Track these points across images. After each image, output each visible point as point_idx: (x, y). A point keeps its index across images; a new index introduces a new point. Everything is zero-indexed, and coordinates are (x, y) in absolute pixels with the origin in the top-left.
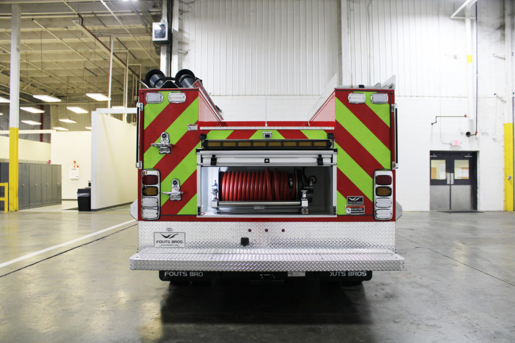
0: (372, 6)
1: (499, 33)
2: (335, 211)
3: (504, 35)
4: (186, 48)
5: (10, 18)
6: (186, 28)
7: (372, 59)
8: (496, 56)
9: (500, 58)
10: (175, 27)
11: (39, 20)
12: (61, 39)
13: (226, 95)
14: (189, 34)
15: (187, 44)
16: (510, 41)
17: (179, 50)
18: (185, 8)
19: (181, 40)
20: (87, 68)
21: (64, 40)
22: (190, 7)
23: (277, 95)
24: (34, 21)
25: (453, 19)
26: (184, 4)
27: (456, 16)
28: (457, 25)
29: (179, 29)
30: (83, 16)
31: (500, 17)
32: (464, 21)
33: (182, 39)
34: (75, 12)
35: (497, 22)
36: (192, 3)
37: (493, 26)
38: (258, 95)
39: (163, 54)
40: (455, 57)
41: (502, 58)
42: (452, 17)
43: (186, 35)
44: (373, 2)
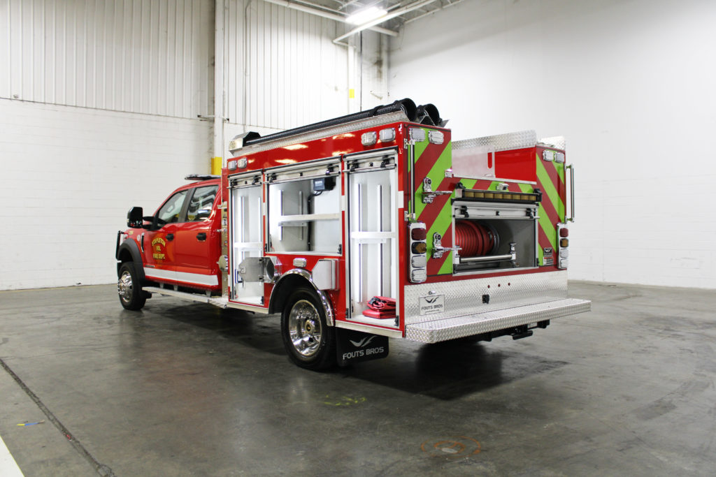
0: (250, 8)
1: (376, 68)
2: (538, 262)
3: (380, 72)
7: (248, 77)
8: (373, 94)
9: (376, 96)
16: (386, 79)
23: (124, 112)
25: (335, 44)
27: (340, 41)
28: (340, 53)
31: (377, 52)
32: (346, 48)
35: (375, 56)
37: (371, 59)
40: (336, 89)
41: (378, 97)
42: (335, 41)
44: (252, 3)
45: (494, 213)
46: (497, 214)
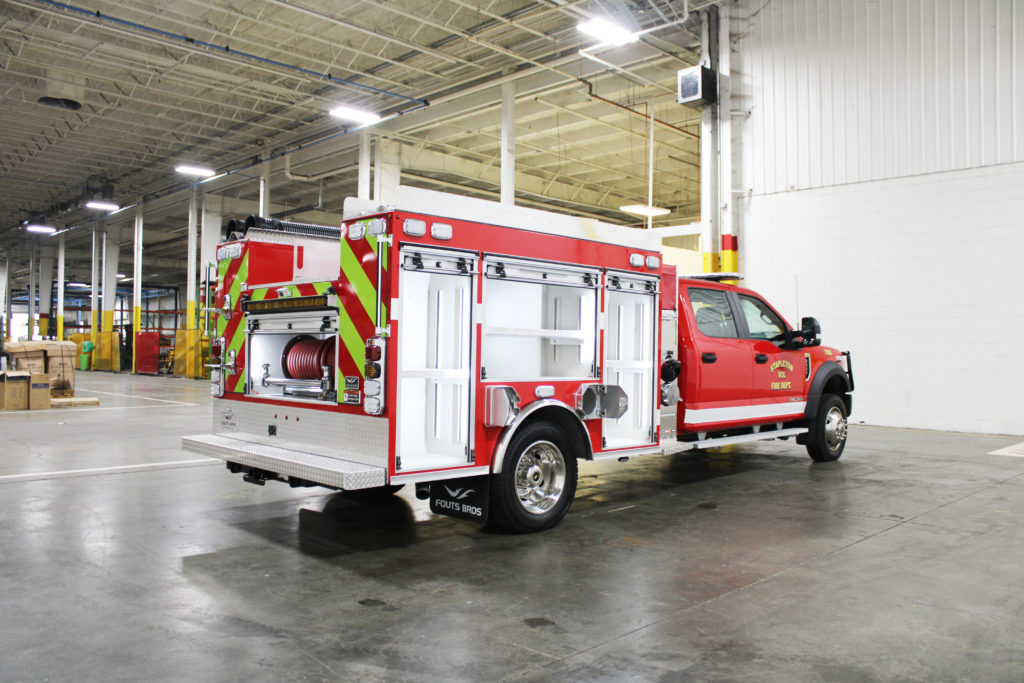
2: (336, 397)
4: (747, 105)
5: (499, 106)
6: (747, 69)
10: (724, 69)
11: (545, 98)
12: (597, 119)
13: (822, 187)
14: (752, 77)
15: (748, 96)
17: (732, 111)
18: (742, 27)
19: (737, 93)
20: (674, 156)
21: (601, 118)
22: (753, 24)
24: (539, 100)
26: (741, 22)
29: (732, 71)
30: (591, 80)
33: (740, 89)
34: (573, 79)
36: (754, 15)
38: (885, 179)
39: (706, 123)
43: (746, 80)
45: (286, 326)
46: (290, 326)
